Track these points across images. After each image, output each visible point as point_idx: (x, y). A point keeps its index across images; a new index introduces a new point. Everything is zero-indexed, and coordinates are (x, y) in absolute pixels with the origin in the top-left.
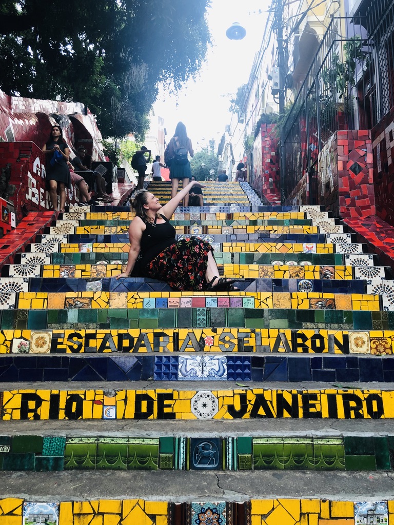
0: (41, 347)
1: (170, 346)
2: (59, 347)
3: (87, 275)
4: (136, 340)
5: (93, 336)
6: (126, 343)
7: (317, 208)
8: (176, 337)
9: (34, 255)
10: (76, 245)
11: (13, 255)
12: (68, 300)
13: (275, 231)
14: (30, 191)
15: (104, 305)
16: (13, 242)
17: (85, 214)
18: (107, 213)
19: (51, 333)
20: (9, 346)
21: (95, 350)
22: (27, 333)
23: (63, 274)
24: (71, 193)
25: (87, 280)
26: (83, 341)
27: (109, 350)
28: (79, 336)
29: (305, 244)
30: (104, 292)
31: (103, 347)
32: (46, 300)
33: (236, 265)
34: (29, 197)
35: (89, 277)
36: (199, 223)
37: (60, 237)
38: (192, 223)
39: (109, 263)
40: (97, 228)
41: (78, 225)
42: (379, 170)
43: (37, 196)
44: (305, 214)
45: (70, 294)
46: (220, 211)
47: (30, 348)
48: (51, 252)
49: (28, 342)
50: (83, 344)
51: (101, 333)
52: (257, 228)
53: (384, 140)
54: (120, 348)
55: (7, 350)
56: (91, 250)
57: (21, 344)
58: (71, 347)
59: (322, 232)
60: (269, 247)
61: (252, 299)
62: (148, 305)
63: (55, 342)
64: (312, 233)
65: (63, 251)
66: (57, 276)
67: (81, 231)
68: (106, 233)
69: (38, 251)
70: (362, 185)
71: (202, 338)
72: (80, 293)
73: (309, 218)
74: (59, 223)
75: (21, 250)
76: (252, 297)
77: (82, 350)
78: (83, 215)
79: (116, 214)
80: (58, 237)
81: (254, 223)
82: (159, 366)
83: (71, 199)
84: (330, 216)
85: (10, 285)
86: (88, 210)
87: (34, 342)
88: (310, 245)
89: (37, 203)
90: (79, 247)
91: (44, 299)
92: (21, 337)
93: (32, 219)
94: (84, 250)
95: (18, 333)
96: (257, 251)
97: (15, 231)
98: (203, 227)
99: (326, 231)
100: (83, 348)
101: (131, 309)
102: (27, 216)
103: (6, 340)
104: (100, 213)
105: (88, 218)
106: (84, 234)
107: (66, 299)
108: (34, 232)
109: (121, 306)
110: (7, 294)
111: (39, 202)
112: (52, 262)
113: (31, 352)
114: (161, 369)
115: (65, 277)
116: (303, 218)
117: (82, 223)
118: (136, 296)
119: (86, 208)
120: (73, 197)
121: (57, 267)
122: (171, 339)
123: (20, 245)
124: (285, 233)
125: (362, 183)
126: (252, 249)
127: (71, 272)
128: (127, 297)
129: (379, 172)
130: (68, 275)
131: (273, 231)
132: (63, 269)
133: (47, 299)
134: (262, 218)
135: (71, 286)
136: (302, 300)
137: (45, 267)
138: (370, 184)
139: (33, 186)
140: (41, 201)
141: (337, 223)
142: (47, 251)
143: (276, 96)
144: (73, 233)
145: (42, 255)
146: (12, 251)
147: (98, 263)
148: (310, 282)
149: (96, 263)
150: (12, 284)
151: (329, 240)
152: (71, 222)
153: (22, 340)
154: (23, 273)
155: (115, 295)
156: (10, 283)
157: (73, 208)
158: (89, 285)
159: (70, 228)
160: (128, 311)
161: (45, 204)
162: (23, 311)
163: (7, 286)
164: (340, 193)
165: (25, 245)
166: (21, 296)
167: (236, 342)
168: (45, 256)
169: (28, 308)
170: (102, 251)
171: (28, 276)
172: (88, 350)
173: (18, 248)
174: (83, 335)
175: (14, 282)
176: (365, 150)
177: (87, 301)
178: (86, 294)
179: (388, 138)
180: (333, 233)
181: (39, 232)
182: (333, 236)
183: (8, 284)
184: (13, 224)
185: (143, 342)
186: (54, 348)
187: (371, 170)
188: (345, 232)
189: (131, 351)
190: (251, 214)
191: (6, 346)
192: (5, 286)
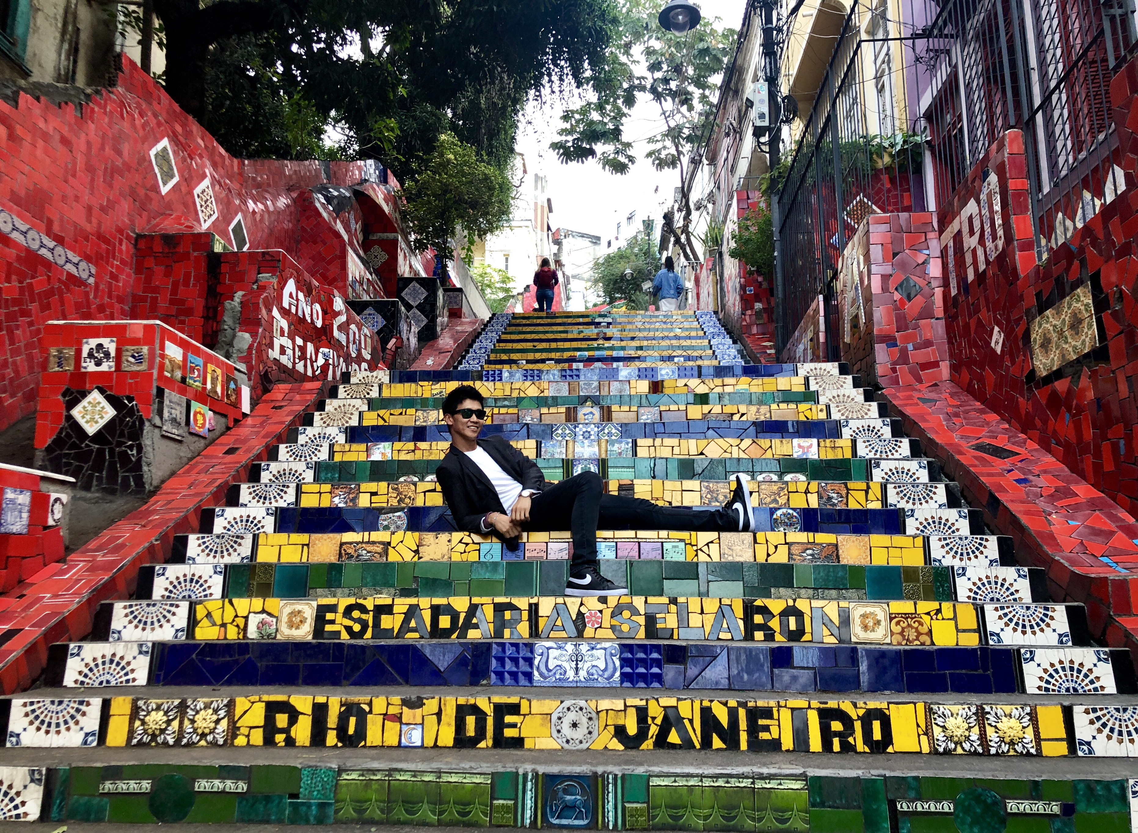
0: (297, 628)
1: (523, 629)
2: (328, 628)
3: (380, 502)
4: (462, 616)
5: (388, 610)
6: (445, 622)
7: (833, 368)
8: (534, 609)
9: (285, 466)
10: (363, 447)
11: (245, 467)
12: (344, 547)
13: (743, 415)
14: (277, 343)
15: (408, 556)
16: (244, 441)
17: (380, 386)
18: (421, 383)
19: (314, 604)
20: (242, 626)
21: (389, 635)
22: (274, 604)
23: (336, 500)
24: (354, 343)
25: (380, 511)
26: (369, 618)
27: (416, 635)
28: (363, 609)
29: (796, 441)
30: (409, 533)
31: (405, 627)
32: (305, 547)
33: (657, 483)
34: (274, 354)
35: (385, 505)
36: (596, 401)
37: (333, 431)
38: (583, 400)
39: (422, 479)
40: (401, 414)
41: (365, 408)
42: (954, 292)
43: (289, 352)
44: (807, 379)
45: (349, 537)
46: (639, 376)
47: (277, 630)
48: (315, 459)
49: (274, 620)
50: (371, 624)
51: (402, 605)
52: (706, 408)
53: (960, 232)
54: (436, 631)
55: (239, 633)
56: (390, 455)
57: (263, 623)
58: (349, 629)
59: (836, 416)
60: (725, 446)
61: (682, 545)
62: (489, 557)
63: (320, 620)
64: (815, 418)
65: (338, 458)
66: (325, 503)
67: (371, 419)
68: (418, 423)
69: (292, 459)
70: (922, 322)
71: (580, 614)
72: (366, 534)
73: (813, 387)
74: (331, 405)
75: (259, 457)
76: (681, 540)
77: (369, 634)
78: (376, 388)
79: (438, 386)
80: (329, 431)
81: (703, 399)
82: (501, 660)
83: (354, 355)
84: (856, 385)
85: (242, 521)
86: (386, 379)
87: (285, 619)
88: (805, 442)
89: (290, 366)
90: (367, 451)
91: (303, 545)
92: (263, 611)
93: (280, 396)
94: (376, 456)
95: (257, 603)
96: (702, 454)
97: (249, 421)
98: (602, 408)
99: (843, 415)
100: (370, 630)
101: (457, 563)
102: (269, 391)
103: (236, 616)
104: (407, 385)
105: (386, 394)
106: (377, 426)
107: (342, 544)
108: (283, 423)
109: (440, 557)
110: (238, 537)
111: (294, 363)
112: (316, 479)
113: (279, 637)
114: (503, 665)
115: (341, 505)
116: (802, 389)
117: (372, 405)
118: (467, 540)
119: (383, 375)
120: (359, 351)
121: (327, 487)
122: (525, 615)
123: (258, 446)
124: (762, 418)
125: (921, 317)
126: (693, 451)
127: (351, 496)
128: (449, 541)
129: (953, 294)
130: (346, 503)
131: (738, 415)
132: (337, 492)
133: (308, 545)
134: (719, 390)
135: (352, 522)
136: (776, 547)
137: (304, 488)
138: (937, 319)
139: (282, 334)
140: (297, 361)
141: (868, 398)
142: (308, 458)
143: (763, 140)
144: (356, 424)
145: (300, 466)
146: (243, 458)
147: (402, 479)
148: (795, 514)
149: (398, 478)
150: (245, 519)
151: (846, 433)
152: (353, 402)
153: (264, 616)
154: (265, 498)
155: (429, 537)
156: (241, 517)
157: (358, 375)
158: (383, 520)
159: (352, 414)
160: (451, 565)
161: (305, 366)
162: (267, 566)
163: (236, 523)
164: (878, 336)
165: (267, 447)
166: (261, 540)
167: (642, 620)
168: (305, 468)
169: (274, 560)
170: (409, 457)
171: (274, 504)
172: (379, 632)
173: (256, 452)
174: (370, 607)
175: (249, 516)
176: (927, 252)
177: (379, 549)
178: (377, 536)
179: (966, 230)
180: (858, 418)
181: (293, 422)
182: (854, 424)
183: (238, 520)
184: (246, 407)
185: (475, 621)
186: (318, 631)
187: (938, 292)
188: (881, 415)
189: (454, 636)
190: (698, 381)
191: (238, 626)
192: (233, 522)
